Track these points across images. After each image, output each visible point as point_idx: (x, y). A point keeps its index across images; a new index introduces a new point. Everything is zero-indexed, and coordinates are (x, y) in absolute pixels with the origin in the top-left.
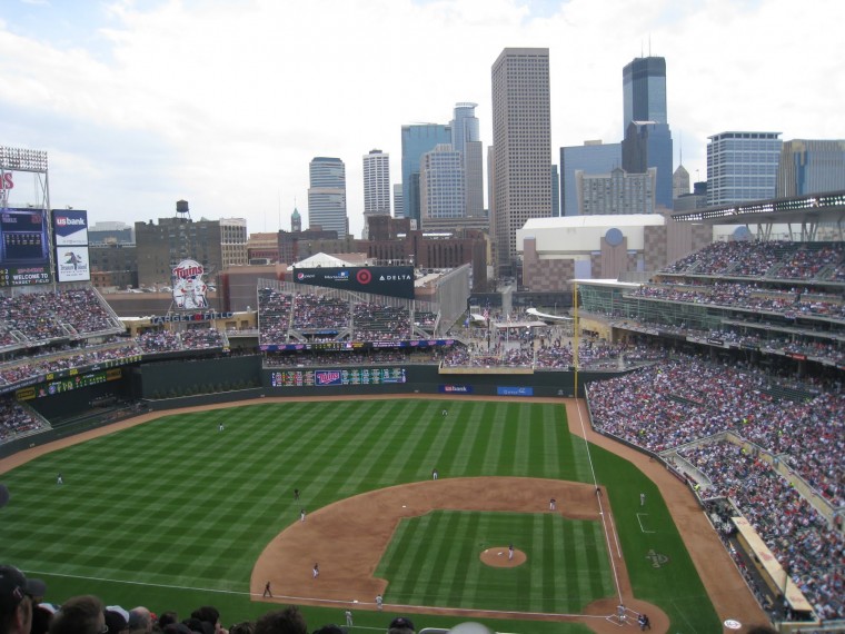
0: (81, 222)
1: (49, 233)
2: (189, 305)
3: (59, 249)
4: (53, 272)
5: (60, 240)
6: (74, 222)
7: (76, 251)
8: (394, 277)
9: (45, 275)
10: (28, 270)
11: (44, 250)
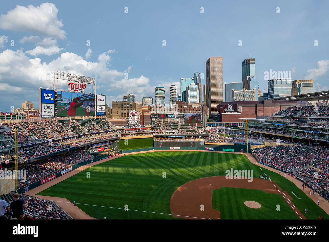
2: (133, 123)
3: (97, 106)
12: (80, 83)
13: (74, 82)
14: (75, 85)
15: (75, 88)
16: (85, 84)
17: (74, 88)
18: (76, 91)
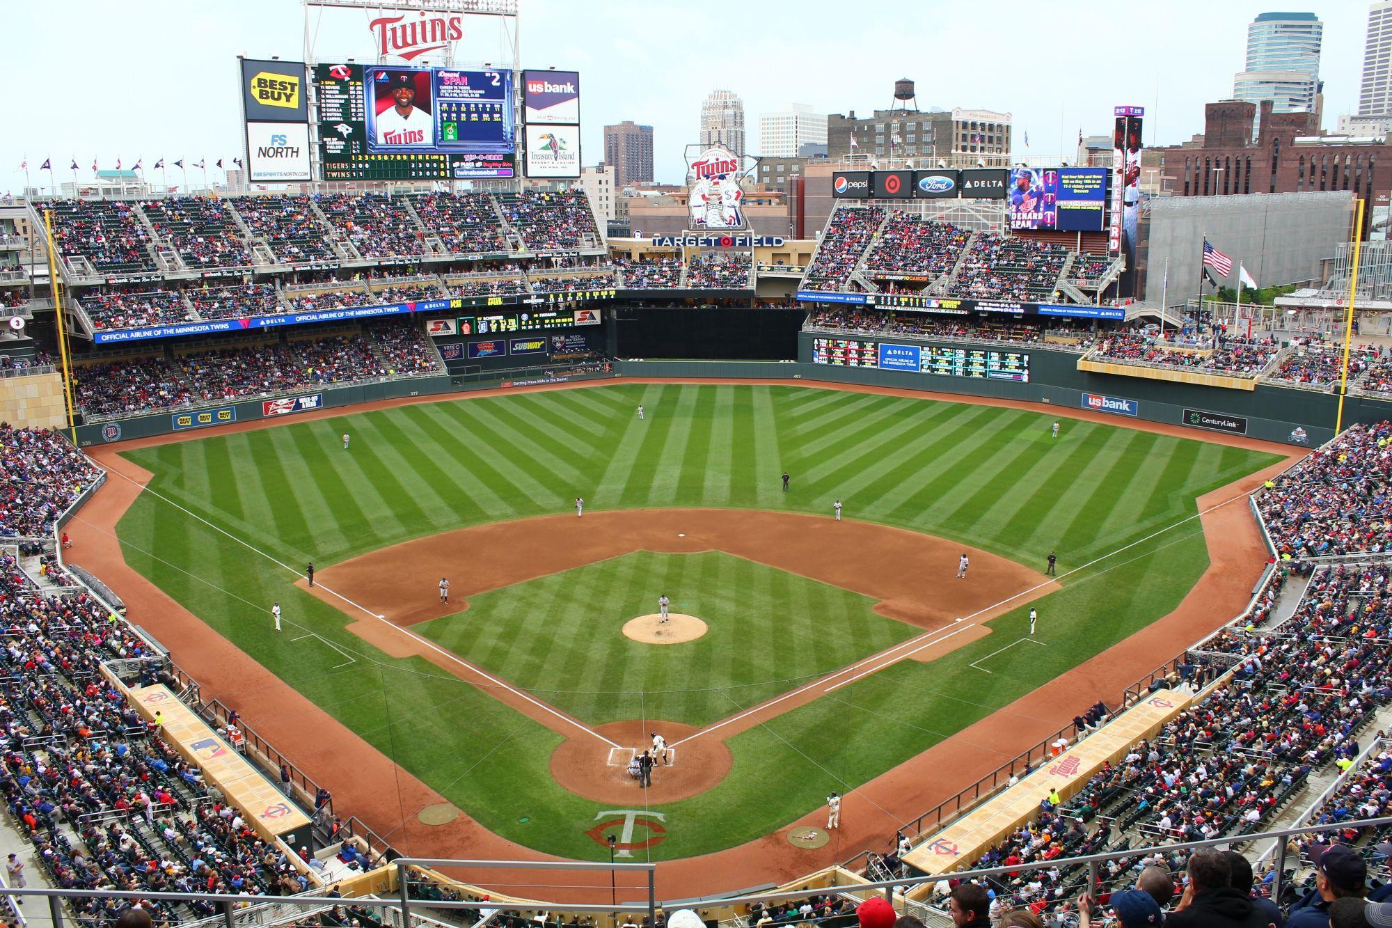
0: (569, 89)
1: (518, 104)
2: (713, 221)
3: (528, 127)
4: (519, 158)
5: (532, 114)
6: (557, 89)
7: (559, 132)
9: (506, 166)
11: (506, 130)
12: (429, 16)
13: (398, 14)
14: (404, 27)
15: (405, 44)
16: (458, 20)
17: (400, 43)
18: (409, 56)
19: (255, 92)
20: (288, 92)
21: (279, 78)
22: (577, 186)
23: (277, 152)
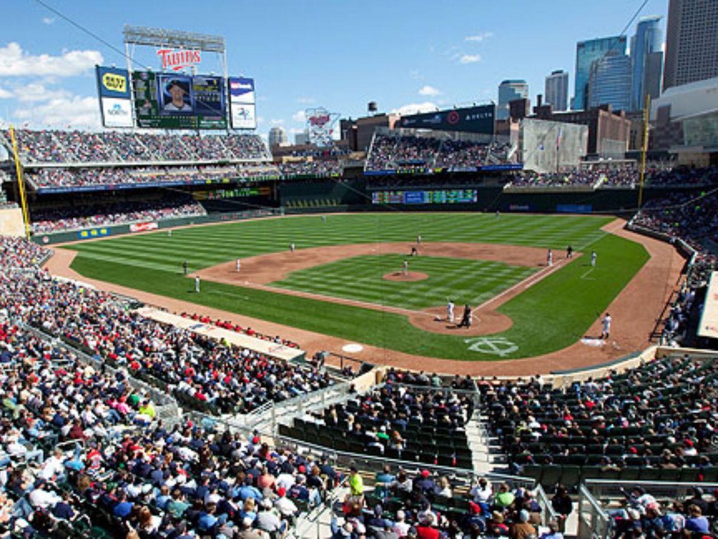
0: (250, 87)
1: (226, 94)
2: (320, 145)
4: (228, 118)
5: (233, 98)
6: (245, 87)
7: (246, 107)
8: (478, 116)
9: (223, 122)
10: (211, 118)
11: (222, 105)
14: (173, 55)
15: (174, 63)
17: (172, 62)
18: (176, 69)
19: (105, 82)
20: (120, 83)
21: (116, 77)
22: (256, 133)
23: (117, 113)
